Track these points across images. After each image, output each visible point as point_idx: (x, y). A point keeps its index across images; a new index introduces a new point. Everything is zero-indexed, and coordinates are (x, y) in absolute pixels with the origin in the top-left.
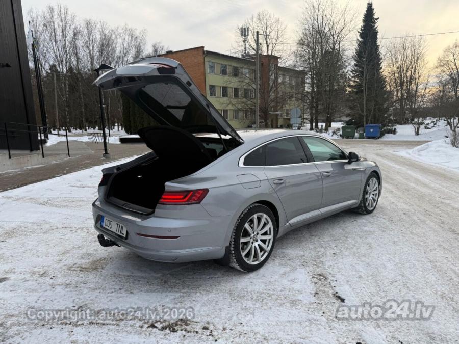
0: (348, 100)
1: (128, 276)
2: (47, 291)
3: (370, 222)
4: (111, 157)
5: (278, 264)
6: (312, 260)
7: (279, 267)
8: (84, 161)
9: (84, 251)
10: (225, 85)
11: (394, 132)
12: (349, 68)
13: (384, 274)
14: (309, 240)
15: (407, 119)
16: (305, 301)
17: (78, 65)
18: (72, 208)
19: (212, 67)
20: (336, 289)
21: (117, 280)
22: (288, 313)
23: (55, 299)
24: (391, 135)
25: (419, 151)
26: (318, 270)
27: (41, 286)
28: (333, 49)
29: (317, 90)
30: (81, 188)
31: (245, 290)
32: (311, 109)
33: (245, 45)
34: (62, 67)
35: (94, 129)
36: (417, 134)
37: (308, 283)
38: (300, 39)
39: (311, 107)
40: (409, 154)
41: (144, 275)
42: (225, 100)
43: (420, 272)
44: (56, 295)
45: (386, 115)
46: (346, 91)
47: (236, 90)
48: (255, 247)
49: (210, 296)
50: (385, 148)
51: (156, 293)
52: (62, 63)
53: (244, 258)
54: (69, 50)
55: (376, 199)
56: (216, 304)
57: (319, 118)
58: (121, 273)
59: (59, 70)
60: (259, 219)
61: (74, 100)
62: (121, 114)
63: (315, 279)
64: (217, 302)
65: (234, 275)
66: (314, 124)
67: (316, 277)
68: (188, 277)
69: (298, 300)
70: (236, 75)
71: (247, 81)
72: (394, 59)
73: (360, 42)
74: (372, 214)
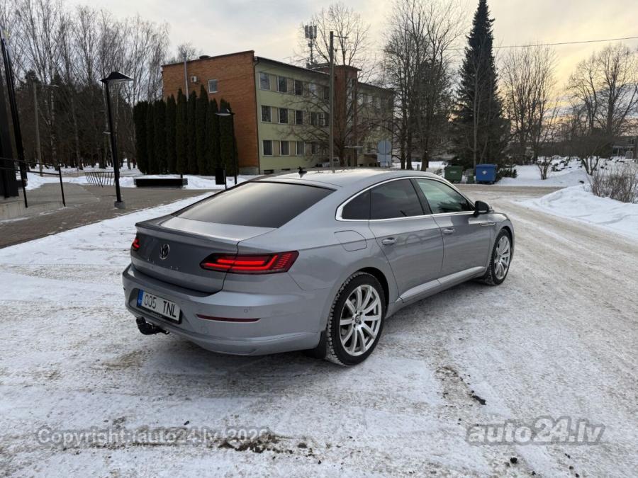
0: (452, 131)
1: (179, 376)
2: (62, 399)
3: (501, 296)
4: (127, 207)
5: (387, 354)
6: (434, 349)
7: (390, 358)
8: (87, 212)
9: (108, 341)
10: (282, 107)
11: (514, 175)
12: (454, 87)
13: (531, 365)
14: (424, 320)
15: (529, 158)
16: (433, 405)
17: (68, 73)
18: (79, 280)
19: (265, 81)
20: (472, 387)
21: (163, 382)
22: (412, 422)
23: (77, 412)
24: (509, 179)
25: (550, 201)
26: (442, 361)
27: (52, 393)
28: (434, 60)
29: (411, 117)
30: (89, 251)
31: (349, 391)
32: (402, 143)
33: (312, 51)
34: (45, 76)
35: (93, 166)
36: (544, 177)
37: (433, 380)
38: (388, 44)
39: (402, 139)
40: (537, 205)
41: (201, 373)
42: (284, 127)
43: (578, 362)
44: (77, 405)
45: (502, 152)
46: (449, 118)
47: (299, 113)
48: (358, 331)
49: (301, 401)
50: (504, 197)
51: (224, 400)
52: (44, 70)
53: (344, 347)
54: (55, 51)
55: (507, 264)
56: (311, 412)
57: (412, 155)
58: (168, 372)
59: (40, 80)
60: (364, 293)
61: (63, 124)
62: (134, 145)
63: (441, 374)
64: (312, 408)
65: (330, 371)
66: (406, 164)
67: (441, 370)
68: (266, 375)
69: (423, 403)
70: (299, 93)
71: (315, 101)
72: (513, 76)
73: (469, 51)
74: (501, 286)
